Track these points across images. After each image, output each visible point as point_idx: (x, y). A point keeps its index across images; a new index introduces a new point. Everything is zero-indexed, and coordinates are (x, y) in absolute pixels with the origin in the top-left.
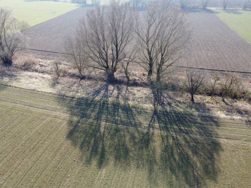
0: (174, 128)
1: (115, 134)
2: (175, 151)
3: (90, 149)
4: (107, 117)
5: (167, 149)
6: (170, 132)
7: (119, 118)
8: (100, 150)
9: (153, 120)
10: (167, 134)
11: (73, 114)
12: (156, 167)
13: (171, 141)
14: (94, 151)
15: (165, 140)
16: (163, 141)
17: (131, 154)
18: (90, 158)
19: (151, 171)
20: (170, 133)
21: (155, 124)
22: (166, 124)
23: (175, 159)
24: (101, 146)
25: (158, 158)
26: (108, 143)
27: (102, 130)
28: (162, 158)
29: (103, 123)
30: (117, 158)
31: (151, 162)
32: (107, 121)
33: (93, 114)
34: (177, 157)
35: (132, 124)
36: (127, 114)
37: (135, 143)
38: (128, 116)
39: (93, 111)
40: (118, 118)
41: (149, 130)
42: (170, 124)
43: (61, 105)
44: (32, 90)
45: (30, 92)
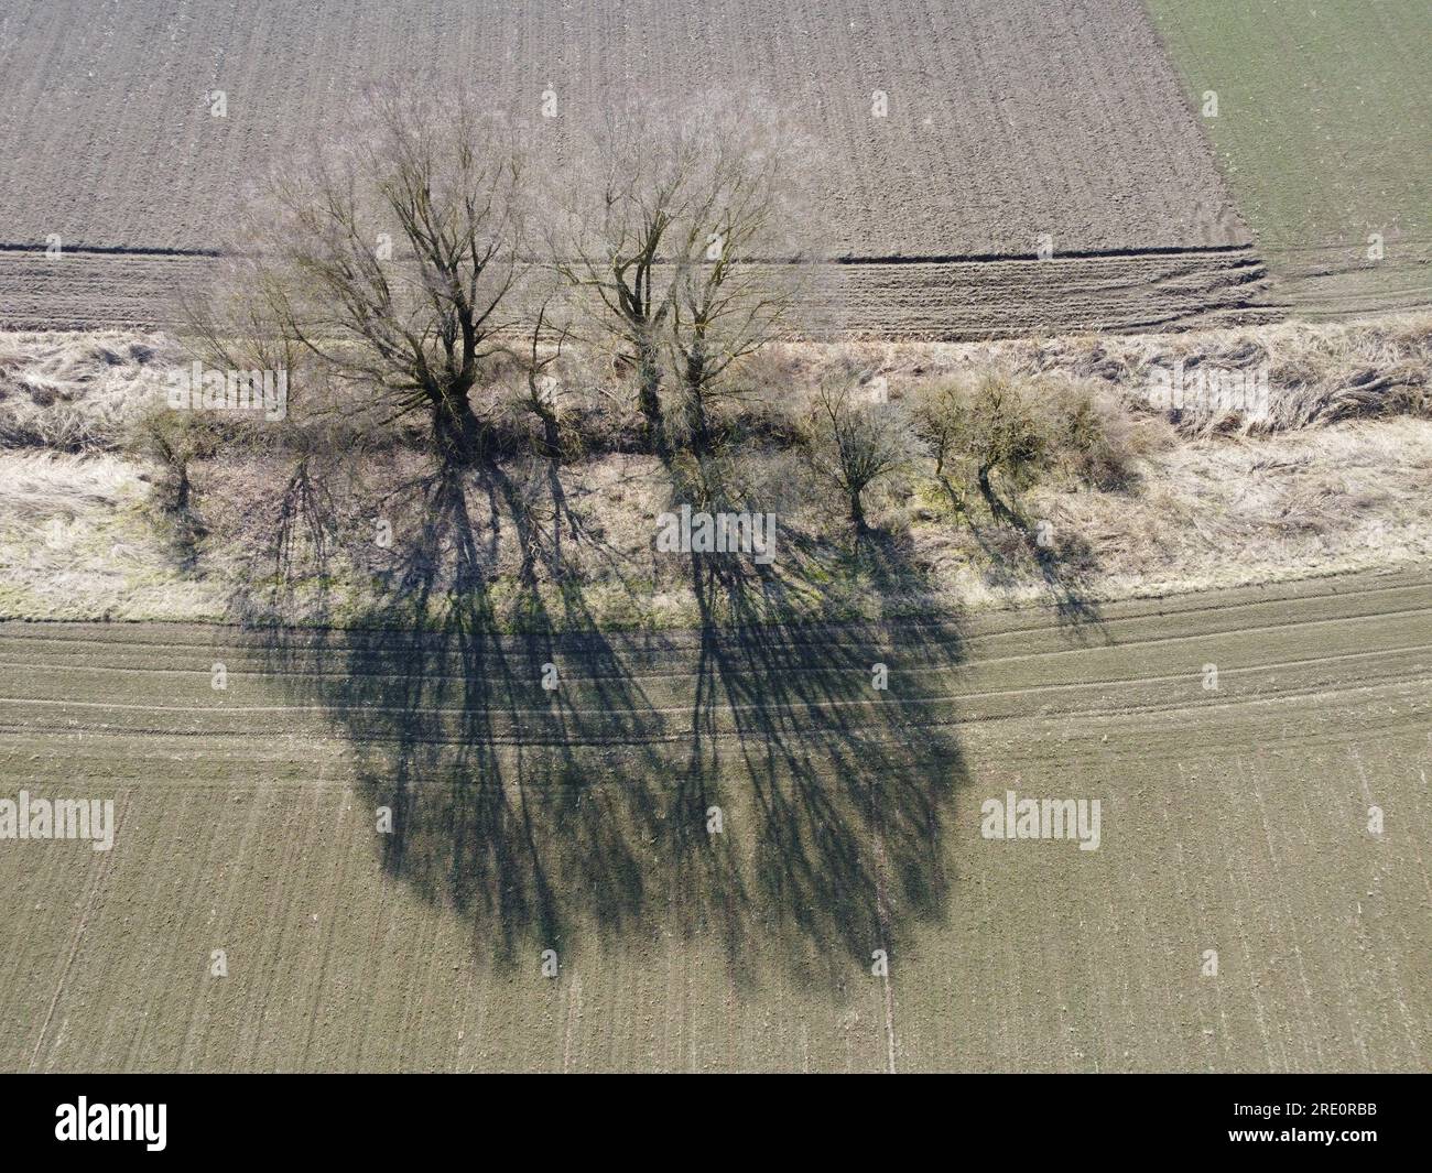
0: (791, 715)
1: (570, 803)
2: (805, 830)
3: (496, 900)
4: (514, 718)
5: (777, 828)
6: (780, 734)
7: (567, 712)
8: (530, 895)
9: (706, 690)
10: (769, 749)
11: (361, 735)
12: (748, 921)
13: (786, 785)
14: (513, 905)
15: (766, 787)
16: (759, 794)
17: (651, 885)
18: (509, 944)
19: (732, 938)
20: (778, 741)
21: (719, 708)
22: (759, 699)
23: (805, 864)
24: (530, 878)
25: (748, 873)
26: (553, 854)
27: (513, 792)
28: (762, 874)
29: (508, 755)
30: (607, 916)
31: (728, 901)
32: (520, 737)
33: (451, 713)
34: (812, 855)
35: (624, 731)
36: (595, 675)
37: (657, 829)
38: (599, 687)
39: (441, 694)
40: (561, 709)
41: (696, 747)
42: (776, 695)
43: (289, 693)
44: (96, 621)
45: (96, 634)
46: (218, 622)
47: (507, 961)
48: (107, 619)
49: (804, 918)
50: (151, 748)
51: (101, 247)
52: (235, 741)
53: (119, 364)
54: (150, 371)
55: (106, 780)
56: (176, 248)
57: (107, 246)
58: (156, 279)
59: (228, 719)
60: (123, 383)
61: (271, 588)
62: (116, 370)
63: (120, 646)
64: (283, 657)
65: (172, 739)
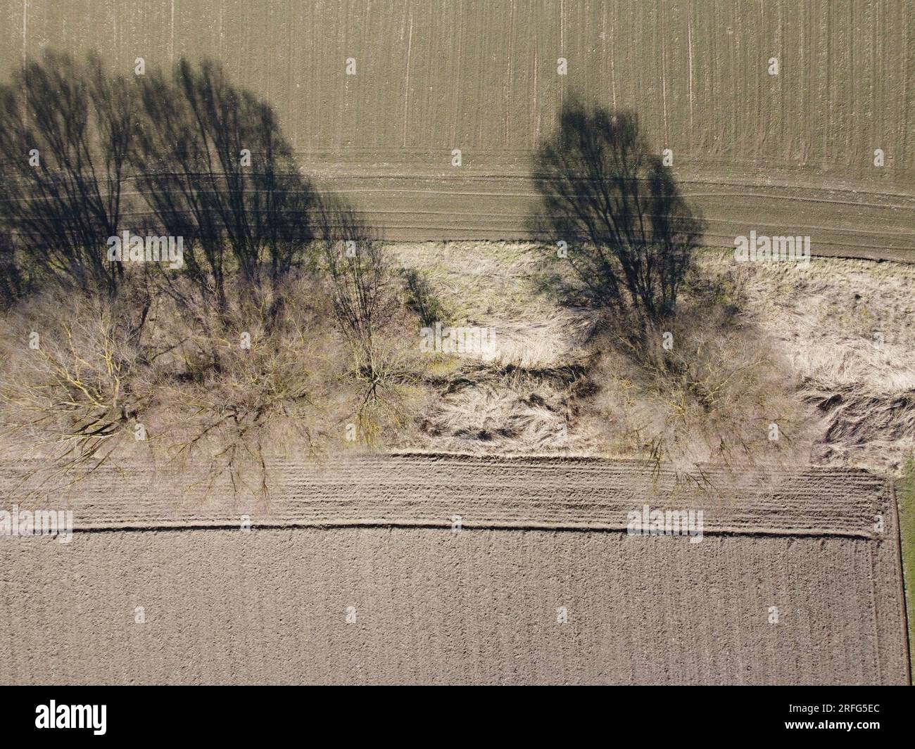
0: (68, 192)
1: (182, 144)
2: (62, 129)
3: (215, 95)
4: (215, 187)
5: (77, 130)
6: (74, 181)
7: (188, 191)
8: (198, 97)
9: (114, 205)
10: (80, 172)
11: (295, 177)
12: (92, 85)
13: (72, 152)
14: (206, 92)
15: (82, 151)
16: (86, 149)
17: (140, 103)
18: (206, 75)
19: (100, 77)
20: (76, 178)
21: (107, 194)
22: (85, 199)
23: (64, 114)
24: (199, 106)
25: (91, 109)
26: (188, 118)
27: (212, 148)
28: (85, 108)
29: (217, 168)
30: (161, 88)
31: (102, 96)
32: (211, 178)
33: (249, 189)
34: (60, 118)
35: (157, 182)
36: (174, 212)
37: (138, 130)
38: (172, 206)
39: (256, 200)
40: (192, 193)
41: (118, 173)
42: (77, 203)
43: (337, 200)
44: (451, 241)
45: (448, 233)
46: (384, 242)
47: (206, 67)
48: (445, 242)
49: (65, 89)
50: (400, 169)
51: (541, 532)
52: (359, 173)
53: (498, 430)
54: (478, 426)
55: (418, 151)
56: (488, 532)
57: (536, 532)
58: (495, 503)
59: (365, 185)
60: (492, 415)
61: (362, 265)
62: (499, 426)
63: (432, 226)
64: (344, 221)
65: (391, 174)
